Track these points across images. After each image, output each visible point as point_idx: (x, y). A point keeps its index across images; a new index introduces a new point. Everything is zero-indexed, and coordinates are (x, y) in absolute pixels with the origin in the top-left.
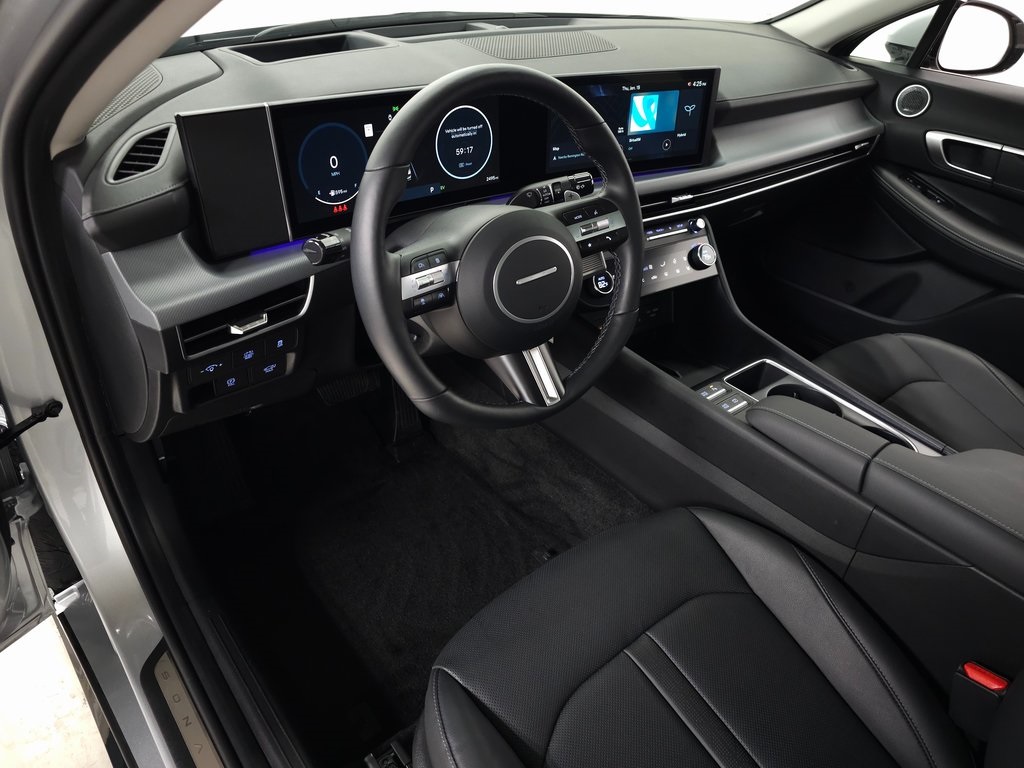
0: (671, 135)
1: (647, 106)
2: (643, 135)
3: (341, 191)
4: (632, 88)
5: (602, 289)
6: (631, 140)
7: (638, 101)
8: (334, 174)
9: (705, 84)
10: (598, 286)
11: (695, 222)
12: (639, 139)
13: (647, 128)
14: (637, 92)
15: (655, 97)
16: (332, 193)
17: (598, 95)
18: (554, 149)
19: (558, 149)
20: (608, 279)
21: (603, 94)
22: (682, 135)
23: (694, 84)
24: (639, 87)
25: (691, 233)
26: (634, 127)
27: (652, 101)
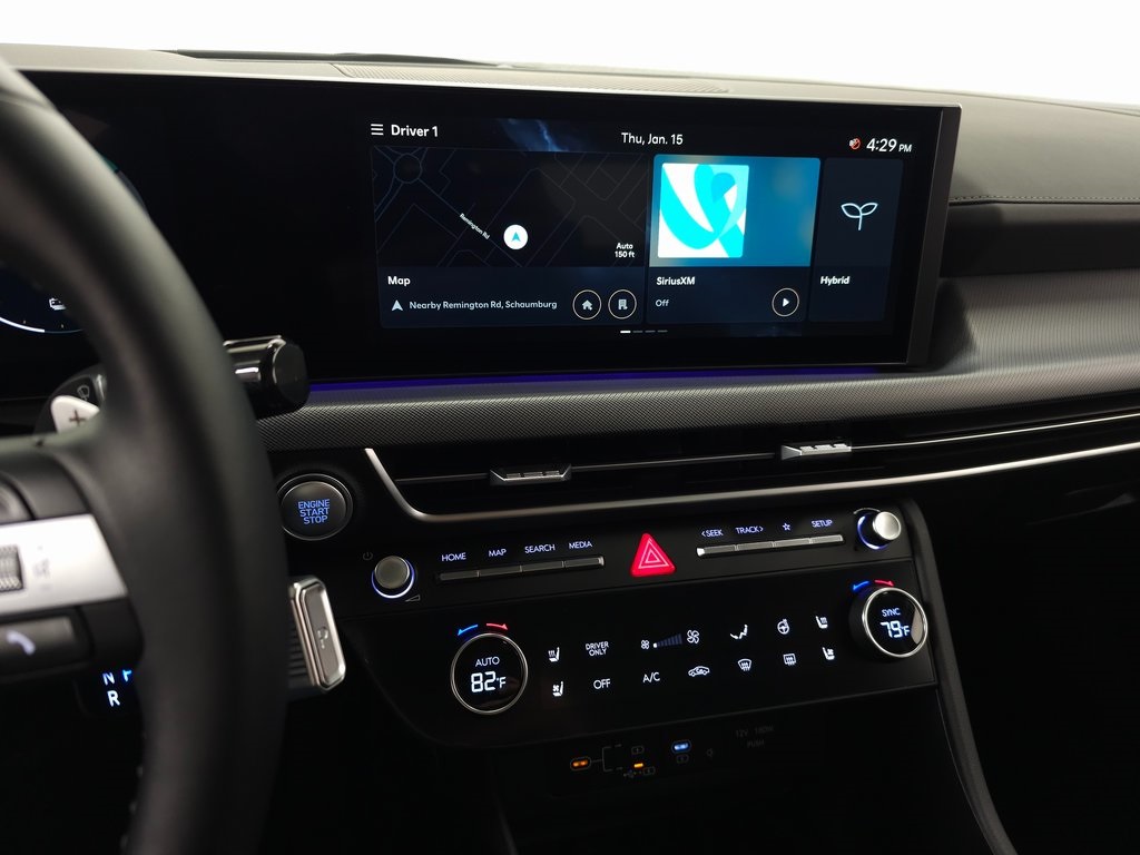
0: (802, 278)
1: (713, 194)
2: (708, 272)
4: (655, 140)
5: (483, 700)
6: (661, 281)
7: (680, 178)
9: (907, 148)
10: (464, 685)
11: (871, 518)
12: (691, 281)
13: (716, 251)
14: (672, 151)
17: (539, 148)
18: (392, 281)
19: (406, 282)
20: (508, 667)
21: (556, 150)
22: (835, 281)
23: (871, 146)
24: (678, 139)
25: (856, 549)
26: (669, 246)
27: (728, 182)
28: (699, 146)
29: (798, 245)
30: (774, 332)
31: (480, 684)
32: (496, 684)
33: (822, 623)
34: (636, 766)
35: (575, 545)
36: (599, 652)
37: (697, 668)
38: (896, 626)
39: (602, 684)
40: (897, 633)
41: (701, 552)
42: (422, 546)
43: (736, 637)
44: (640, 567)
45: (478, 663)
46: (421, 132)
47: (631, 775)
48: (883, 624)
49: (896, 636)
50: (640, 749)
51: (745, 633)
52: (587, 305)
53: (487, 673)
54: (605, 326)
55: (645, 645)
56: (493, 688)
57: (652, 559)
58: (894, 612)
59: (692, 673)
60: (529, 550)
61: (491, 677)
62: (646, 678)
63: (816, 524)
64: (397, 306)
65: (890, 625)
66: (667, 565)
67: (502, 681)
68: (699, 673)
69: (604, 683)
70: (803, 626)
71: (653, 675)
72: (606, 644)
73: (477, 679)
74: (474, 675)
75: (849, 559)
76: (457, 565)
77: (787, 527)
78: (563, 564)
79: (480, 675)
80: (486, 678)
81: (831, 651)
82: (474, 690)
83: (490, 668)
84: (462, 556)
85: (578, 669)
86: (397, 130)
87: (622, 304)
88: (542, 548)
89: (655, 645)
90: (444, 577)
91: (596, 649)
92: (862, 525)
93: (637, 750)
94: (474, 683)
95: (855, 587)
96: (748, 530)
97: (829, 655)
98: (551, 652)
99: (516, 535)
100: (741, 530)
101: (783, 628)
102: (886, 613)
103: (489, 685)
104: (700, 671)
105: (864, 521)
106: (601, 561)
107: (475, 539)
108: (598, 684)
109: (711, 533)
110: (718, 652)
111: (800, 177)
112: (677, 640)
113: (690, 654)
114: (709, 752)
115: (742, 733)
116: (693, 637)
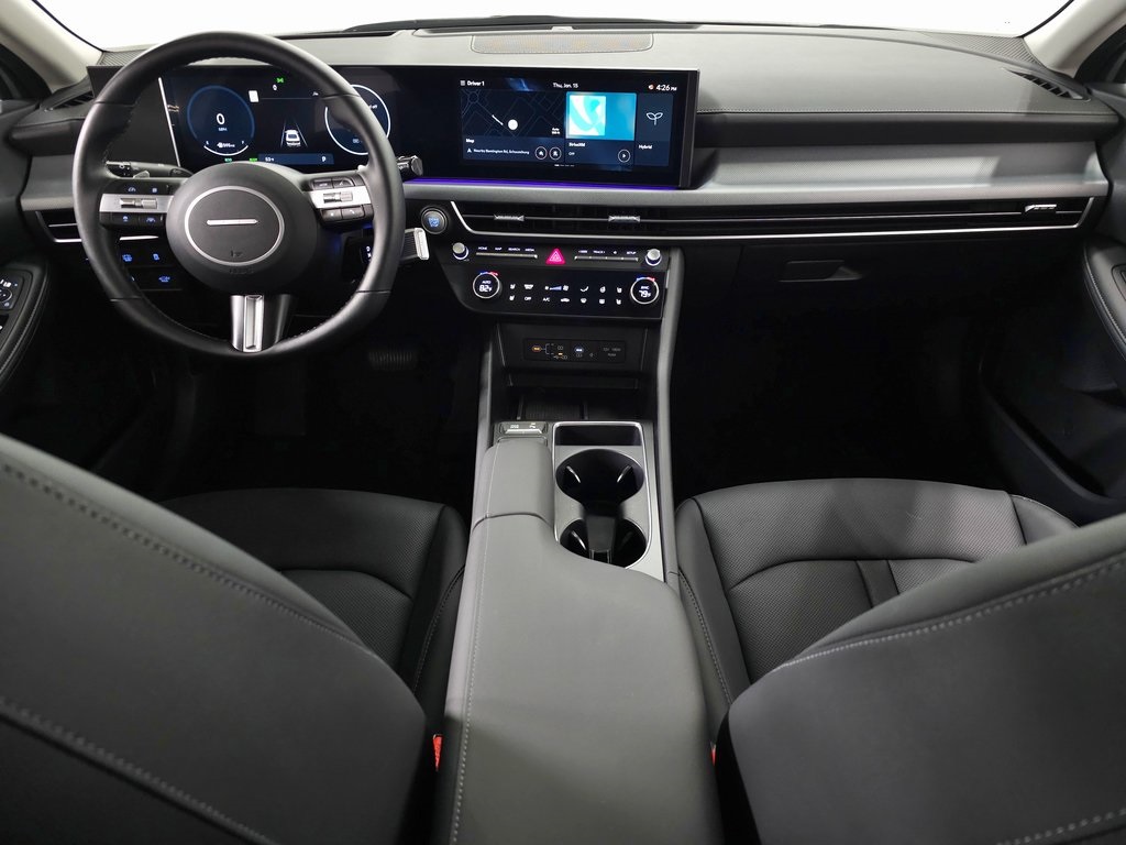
0: (631, 146)
1: (591, 108)
2: (590, 142)
3: (228, 145)
4: (566, 86)
5: (483, 293)
6: (571, 144)
7: (577, 102)
8: (221, 129)
9: (675, 89)
10: (477, 288)
11: (647, 251)
12: (583, 145)
13: (593, 133)
14: (573, 90)
15: (601, 100)
16: (220, 145)
17: (521, 89)
18: (468, 141)
19: (473, 141)
20: (494, 284)
21: (527, 90)
22: (645, 147)
23: (658, 88)
24: (576, 85)
26: (573, 130)
27: (597, 103)
28: (584, 88)
29: (628, 131)
30: (620, 169)
31: (483, 288)
32: (488, 289)
33: (618, 290)
34: (559, 354)
35: (527, 250)
37: (564, 299)
38: (645, 292)
40: (645, 295)
41: (576, 257)
42: (472, 242)
43: (583, 291)
44: (551, 260)
45: (484, 282)
46: (478, 84)
47: (557, 357)
48: (640, 291)
51: (587, 289)
52: (541, 153)
54: (548, 163)
55: (547, 288)
56: (487, 291)
57: (556, 258)
58: (647, 287)
59: (562, 300)
60: (510, 249)
61: (487, 287)
62: (545, 299)
63: (628, 252)
64: (469, 151)
66: (561, 261)
67: (490, 289)
69: (529, 298)
70: (611, 290)
71: (547, 299)
72: (532, 286)
74: (481, 286)
75: (637, 267)
76: (484, 251)
77: (615, 252)
78: (522, 255)
79: (483, 286)
80: (485, 287)
82: (480, 290)
83: (487, 284)
84: (486, 248)
85: (520, 292)
86: (470, 83)
87: (555, 153)
88: (515, 249)
89: (551, 289)
90: (479, 254)
91: (528, 287)
93: (560, 348)
94: (481, 288)
95: (638, 279)
97: (619, 302)
98: (511, 285)
99: (506, 243)
100: (595, 252)
101: (603, 290)
103: (486, 289)
104: (566, 300)
105: (644, 252)
106: (536, 256)
107: (491, 243)
108: (527, 298)
109: (583, 252)
110: (574, 294)
111: (628, 101)
112: (560, 288)
113: (563, 294)
114: (591, 355)
115: (606, 349)
116: (566, 288)
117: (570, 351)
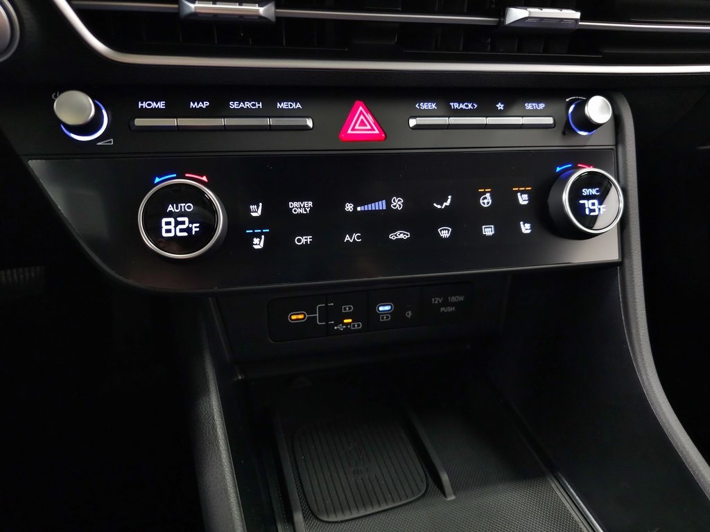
5: (172, 244)
10: (154, 230)
11: (581, 105)
25: (564, 133)
31: (170, 228)
32: (188, 230)
33: (523, 199)
34: (346, 321)
35: (284, 105)
36: (302, 211)
37: (398, 232)
38: (593, 204)
39: (303, 240)
40: (594, 211)
41: (413, 122)
42: (114, 88)
43: (439, 207)
44: (350, 132)
45: (170, 208)
47: (341, 327)
48: (581, 202)
49: (592, 214)
50: (350, 308)
51: (448, 203)
53: (179, 219)
55: (349, 207)
56: (185, 234)
57: (362, 124)
58: (594, 192)
59: (392, 237)
60: (234, 105)
61: (183, 223)
62: (347, 238)
63: (529, 106)
65: (588, 204)
66: (377, 132)
67: (195, 228)
68: (399, 237)
69: (305, 240)
70: (504, 200)
71: (355, 236)
72: (310, 204)
73: (168, 223)
74: (164, 220)
75: (555, 142)
76: (155, 113)
77: (500, 106)
78: (269, 122)
79: (172, 220)
80: (177, 223)
81: (528, 226)
82: (164, 234)
83: (182, 214)
84: (161, 105)
85: (280, 224)
88: (248, 105)
89: (359, 209)
90: (139, 122)
91: (300, 207)
92: (572, 112)
93: (347, 309)
94: (164, 227)
95: (558, 169)
96: (463, 106)
97: (526, 228)
98: (253, 207)
99: (222, 89)
100: (455, 105)
101: (486, 201)
102: (586, 192)
103: (181, 230)
104: (401, 235)
105: (574, 109)
106: (310, 123)
107: (178, 90)
108: (299, 241)
109: (425, 106)
110: (419, 218)
112: (381, 205)
113: (391, 220)
114: (409, 314)
115: (437, 300)
116: (397, 203)
117: (366, 313)
